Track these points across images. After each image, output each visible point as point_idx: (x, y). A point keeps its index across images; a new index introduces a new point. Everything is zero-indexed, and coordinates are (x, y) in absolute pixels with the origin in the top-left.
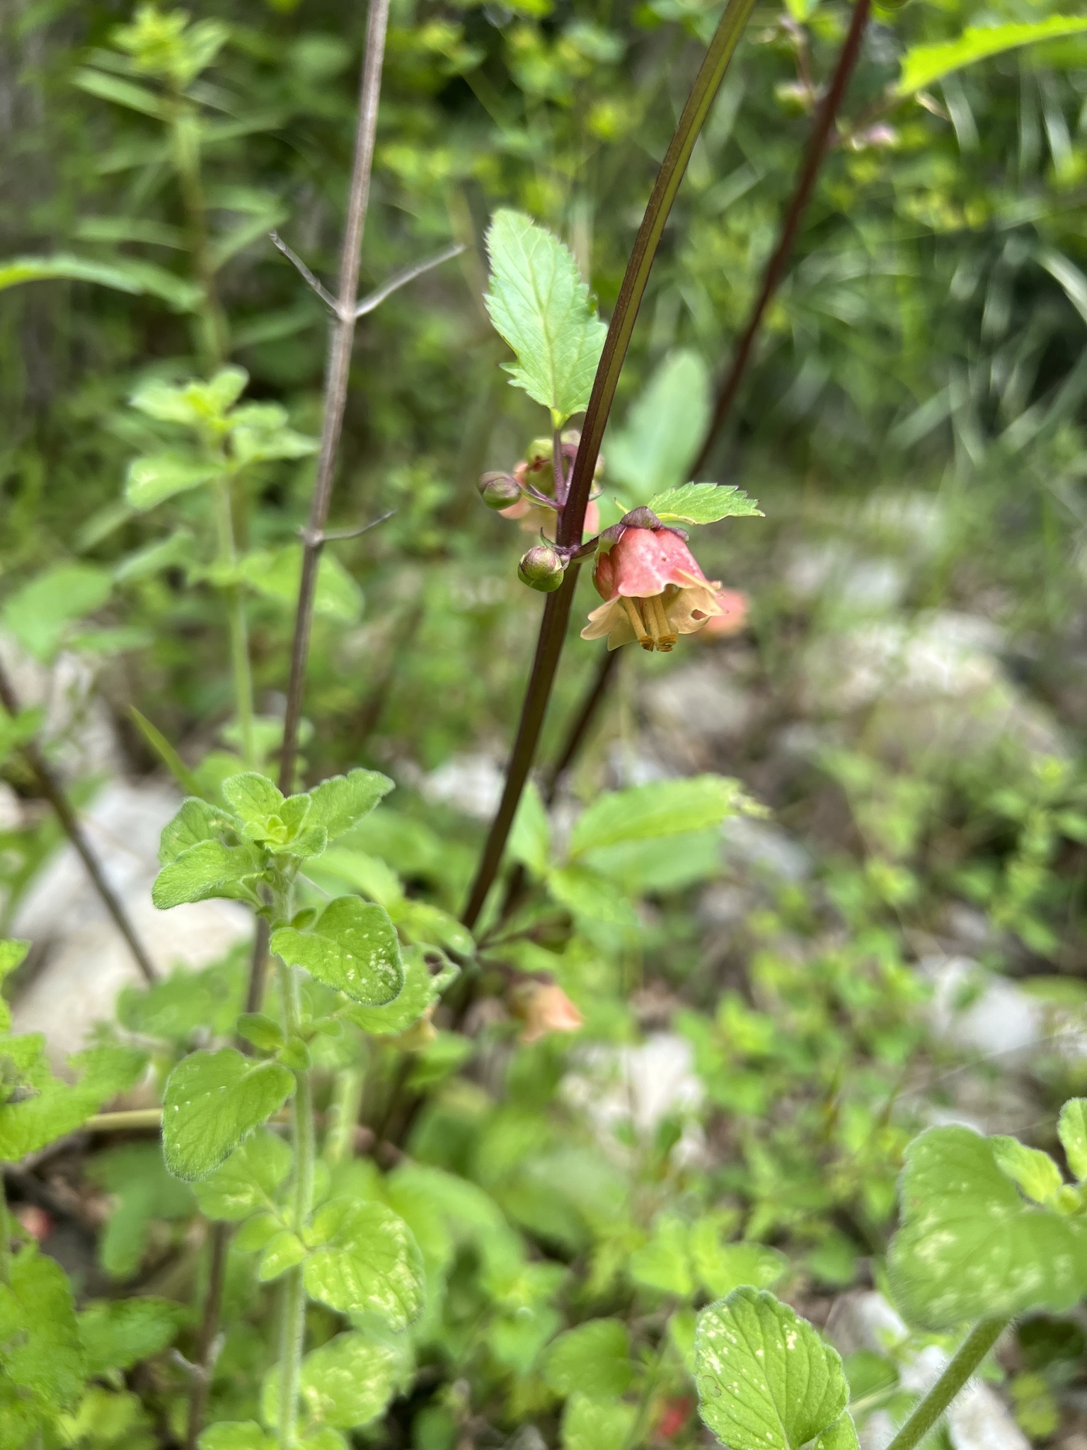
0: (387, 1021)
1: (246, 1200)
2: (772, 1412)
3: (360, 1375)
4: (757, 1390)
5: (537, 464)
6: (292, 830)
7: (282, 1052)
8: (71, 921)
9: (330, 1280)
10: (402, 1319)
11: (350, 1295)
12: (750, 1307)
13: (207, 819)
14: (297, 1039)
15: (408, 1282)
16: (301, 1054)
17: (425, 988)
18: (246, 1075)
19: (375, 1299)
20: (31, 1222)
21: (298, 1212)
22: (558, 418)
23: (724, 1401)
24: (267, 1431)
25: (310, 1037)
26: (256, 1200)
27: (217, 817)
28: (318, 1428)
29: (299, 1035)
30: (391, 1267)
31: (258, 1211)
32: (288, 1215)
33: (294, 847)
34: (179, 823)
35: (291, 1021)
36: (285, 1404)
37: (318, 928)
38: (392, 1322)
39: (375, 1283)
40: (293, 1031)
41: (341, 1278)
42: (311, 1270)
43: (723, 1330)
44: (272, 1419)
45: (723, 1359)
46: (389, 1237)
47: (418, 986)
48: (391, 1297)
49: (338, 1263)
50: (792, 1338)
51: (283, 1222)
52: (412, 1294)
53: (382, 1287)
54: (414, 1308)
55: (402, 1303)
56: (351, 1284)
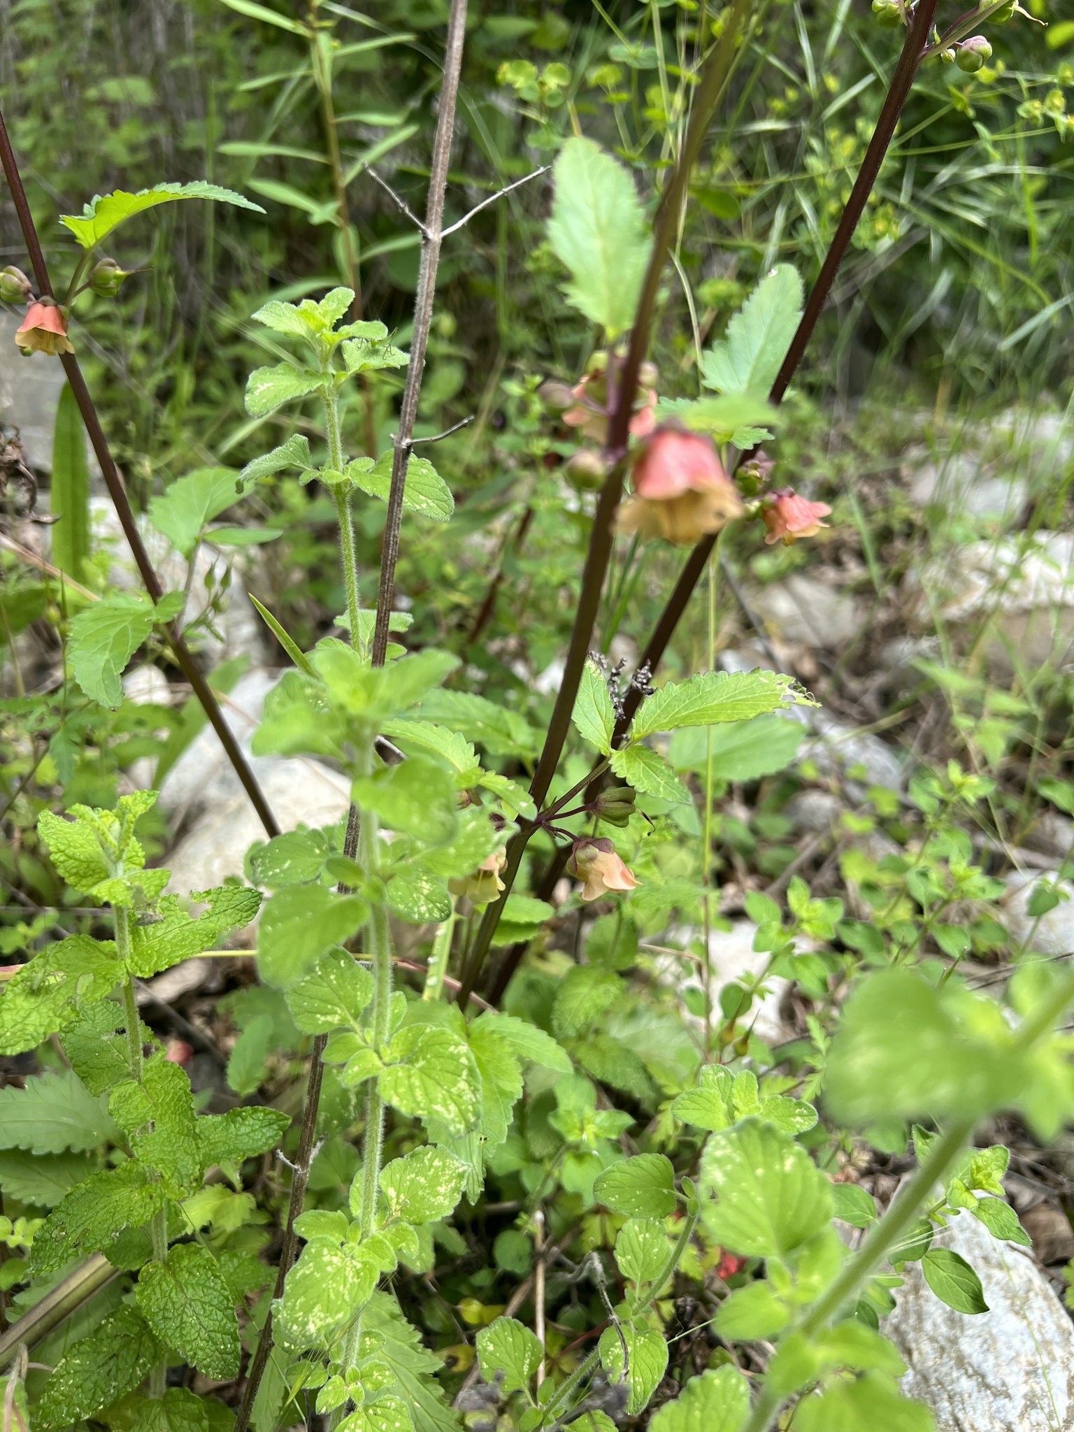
0: (453, 867)
1: (335, 1019)
2: (765, 1221)
3: (434, 1182)
4: (753, 1201)
5: (596, 376)
6: (370, 696)
7: (363, 889)
8: (213, 792)
9: (401, 1090)
10: (462, 1127)
11: (418, 1104)
12: (755, 1134)
13: (302, 687)
14: (375, 879)
15: (468, 1096)
16: (378, 891)
17: (487, 842)
18: (330, 905)
19: (438, 1108)
20: (173, 1050)
21: (379, 1033)
22: (611, 333)
23: (722, 1208)
24: (351, 1220)
25: (388, 878)
26: (343, 1019)
27: (311, 685)
28: (396, 1221)
29: (377, 874)
30: (455, 1084)
31: (342, 1029)
32: (370, 1034)
33: (371, 712)
34: (280, 690)
35: (372, 862)
36: (367, 1198)
37: (393, 782)
38: (452, 1128)
39: (439, 1094)
40: (374, 872)
41: (411, 1088)
42: (385, 1078)
43: (729, 1151)
44: (356, 1211)
45: (726, 1174)
46: (454, 1058)
47: (482, 839)
48: (453, 1107)
49: (409, 1077)
50: (789, 1163)
51: (365, 1041)
52: (470, 1108)
53: (444, 1100)
54: (473, 1119)
55: (462, 1114)
56: (419, 1093)
